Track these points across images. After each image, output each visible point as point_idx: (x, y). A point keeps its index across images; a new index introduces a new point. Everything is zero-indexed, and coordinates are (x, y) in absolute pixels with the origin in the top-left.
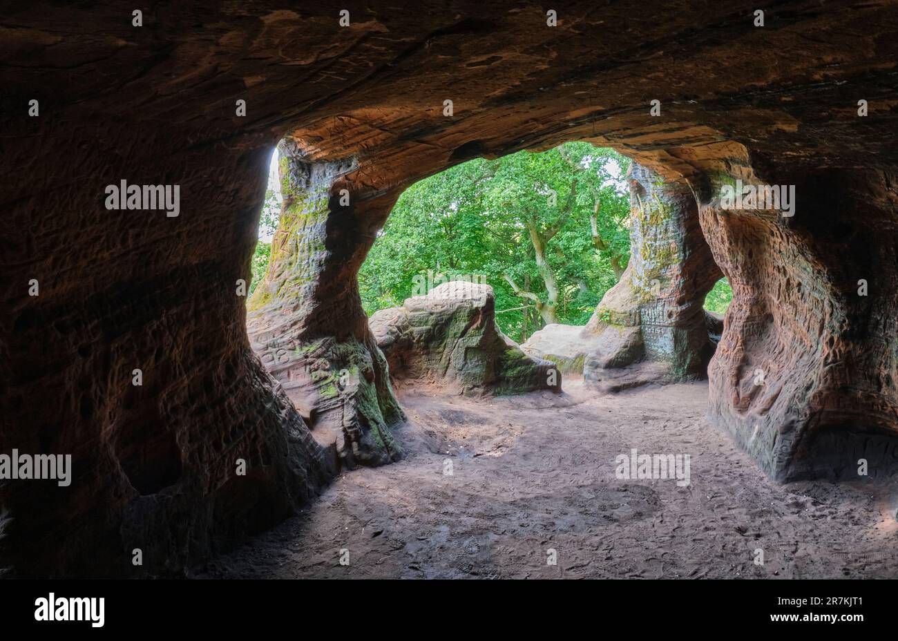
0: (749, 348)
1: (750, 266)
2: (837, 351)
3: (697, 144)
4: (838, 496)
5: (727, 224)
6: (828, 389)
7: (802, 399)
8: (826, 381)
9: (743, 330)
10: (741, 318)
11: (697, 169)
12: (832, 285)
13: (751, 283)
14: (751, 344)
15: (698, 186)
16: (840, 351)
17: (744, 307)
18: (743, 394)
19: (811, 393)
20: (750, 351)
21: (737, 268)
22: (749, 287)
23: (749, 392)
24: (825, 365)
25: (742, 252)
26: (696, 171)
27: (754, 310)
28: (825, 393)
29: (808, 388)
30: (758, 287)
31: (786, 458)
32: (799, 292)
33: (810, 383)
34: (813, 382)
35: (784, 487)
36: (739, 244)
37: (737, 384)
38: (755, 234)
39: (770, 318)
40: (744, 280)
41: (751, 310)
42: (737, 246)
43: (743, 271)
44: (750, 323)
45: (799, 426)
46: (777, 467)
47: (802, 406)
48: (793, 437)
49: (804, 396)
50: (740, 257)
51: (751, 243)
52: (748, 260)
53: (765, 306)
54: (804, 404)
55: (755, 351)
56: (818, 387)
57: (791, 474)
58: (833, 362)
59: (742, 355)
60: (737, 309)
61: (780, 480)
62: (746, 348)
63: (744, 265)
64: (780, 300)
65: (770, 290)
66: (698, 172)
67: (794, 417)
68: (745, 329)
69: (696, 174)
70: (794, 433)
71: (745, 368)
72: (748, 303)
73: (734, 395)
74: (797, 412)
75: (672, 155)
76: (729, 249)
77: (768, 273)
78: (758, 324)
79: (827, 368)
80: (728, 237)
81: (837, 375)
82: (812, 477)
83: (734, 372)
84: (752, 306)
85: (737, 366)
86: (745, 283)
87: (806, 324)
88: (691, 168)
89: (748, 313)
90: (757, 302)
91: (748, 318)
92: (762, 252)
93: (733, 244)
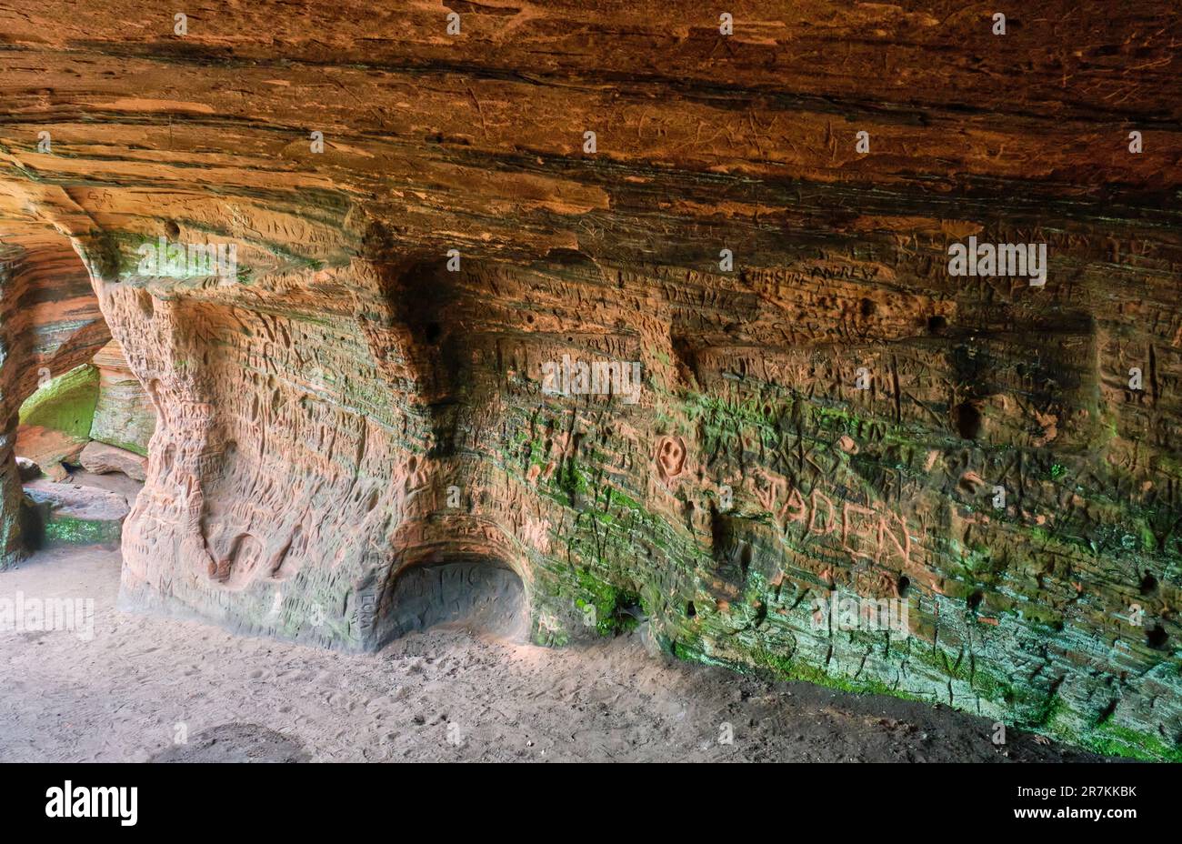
0: (208, 492)
1: (204, 375)
2: (422, 474)
3: (136, 189)
4: (437, 644)
5: (176, 315)
6: (414, 520)
7: (380, 541)
8: (411, 512)
9: (199, 468)
10: (192, 450)
11: (99, 226)
12: (419, 395)
13: (206, 399)
14: (210, 485)
15: (98, 253)
16: (426, 473)
17: (195, 435)
18: (220, 556)
19: (392, 530)
20: (210, 495)
21: (185, 378)
22: (203, 406)
23: (227, 553)
24: (408, 492)
25: (194, 355)
26: (96, 228)
27: (211, 437)
28: (410, 526)
29: (386, 525)
30: (216, 405)
31: (372, 619)
32: (304, 407)
33: (386, 518)
34: (391, 516)
35: (380, 655)
36: (191, 343)
37: (206, 545)
38: (212, 330)
39: (232, 445)
40: (197, 395)
41: (207, 438)
42: (187, 346)
43: (196, 382)
44: (207, 456)
45: (383, 574)
46: (363, 633)
47: (382, 548)
48: (375, 591)
49: (382, 536)
50: (191, 363)
51: (206, 343)
52: (203, 367)
53: (225, 430)
54: (385, 545)
55: (217, 495)
56: (401, 520)
57: (381, 637)
58: (418, 487)
59: (202, 502)
60: (182, 437)
61: (370, 650)
62: (205, 493)
63: (197, 375)
64: (257, 420)
65: (234, 407)
66: (100, 231)
67: (374, 565)
68: (201, 465)
69: (93, 234)
70: (377, 584)
71: (208, 520)
72: (204, 428)
73: (208, 561)
74: (377, 557)
75: (73, 198)
76: (173, 351)
77: (232, 385)
78: (216, 456)
79: (411, 495)
80: (174, 333)
81: (423, 502)
82: (400, 632)
83: (196, 529)
84: (209, 431)
85: (198, 519)
86: (197, 399)
87: (326, 448)
88: (89, 222)
89: (203, 443)
90: (216, 426)
91: (203, 450)
92: (219, 356)
93: (181, 344)
